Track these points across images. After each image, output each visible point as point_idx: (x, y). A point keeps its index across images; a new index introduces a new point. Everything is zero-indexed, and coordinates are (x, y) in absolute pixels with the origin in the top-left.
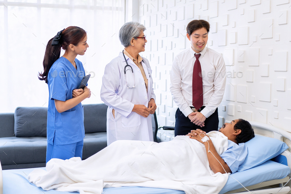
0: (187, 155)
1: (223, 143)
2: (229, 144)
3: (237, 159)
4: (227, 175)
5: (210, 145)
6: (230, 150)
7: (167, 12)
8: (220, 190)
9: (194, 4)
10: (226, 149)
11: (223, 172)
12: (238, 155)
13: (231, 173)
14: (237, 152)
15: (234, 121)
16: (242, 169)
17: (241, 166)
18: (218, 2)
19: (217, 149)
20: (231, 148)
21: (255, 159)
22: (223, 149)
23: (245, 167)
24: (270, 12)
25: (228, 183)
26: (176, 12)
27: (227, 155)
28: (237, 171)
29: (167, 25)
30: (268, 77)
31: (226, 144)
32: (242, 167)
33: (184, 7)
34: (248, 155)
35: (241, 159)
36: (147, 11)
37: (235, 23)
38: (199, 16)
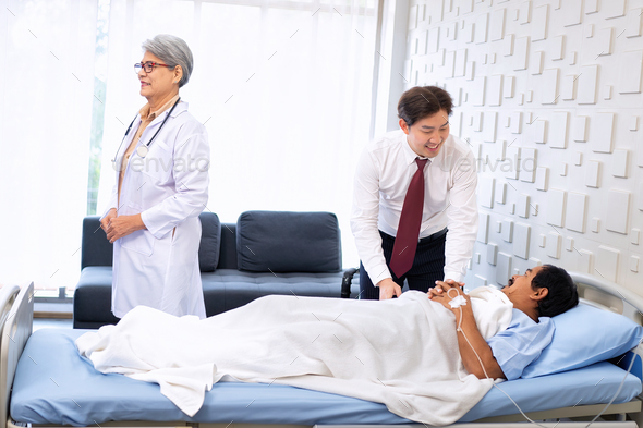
1: (499, 315)
3: (522, 352)
4: (489, 381)
6: (511, 330)
7: (457, 24)
9: (505, 10)
10: (503, 329)
18: (549, 7)
19: (482, 325)
20: (516, 326)
22: (498, 328)
24: (640, 36)
26: (474, 25)
29: (455, 52)
31: (506, 316)
33: (488, 15)
35: (531, 351)
36: (424, 19)
37: (576, 54)
38: (513, 37)
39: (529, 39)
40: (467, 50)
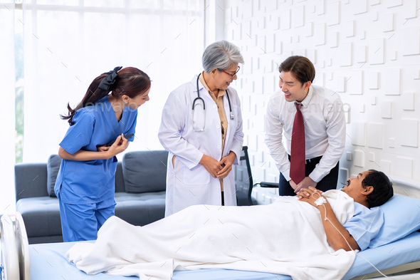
0: (295, 224)
1: (347, 207)
2: (355, 207)
3: (368, 230)
4: (353, 253)
5: (328, 210)
6: (357, 217)
7: (265, 18)
8: (343, 274)
9: (304, 6)
10: (351, 216)
11: (347, 250)
12: (369, 223)
13: (360, 250)
14: (368, 220)
15: (361, 174)
16: (376, 245)
17: (373, 240)
18: (340, 2)
19: (338, 215)
20: (358, 214)
21: (395, 230)
22: (348, 216)
23: (379, 242)
24: (416, 17)
25: (355, 265)
26: (279, 18)
27: (353, 224)
28: (368, 248)
29: (265, 37)
30: (414, 110)
31: (351, 208)
32: (375, 242)
33: (291, 10)
34: (384, 224)
35: (375, 229)
36: (237, 16)
37: (365, 33)
38: (313, 24)
39: (326, 24)
40: (275, 35)
